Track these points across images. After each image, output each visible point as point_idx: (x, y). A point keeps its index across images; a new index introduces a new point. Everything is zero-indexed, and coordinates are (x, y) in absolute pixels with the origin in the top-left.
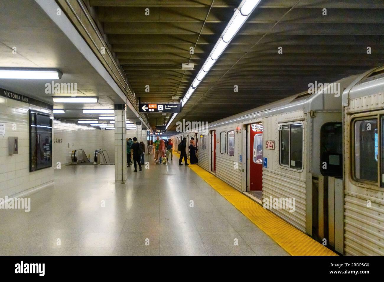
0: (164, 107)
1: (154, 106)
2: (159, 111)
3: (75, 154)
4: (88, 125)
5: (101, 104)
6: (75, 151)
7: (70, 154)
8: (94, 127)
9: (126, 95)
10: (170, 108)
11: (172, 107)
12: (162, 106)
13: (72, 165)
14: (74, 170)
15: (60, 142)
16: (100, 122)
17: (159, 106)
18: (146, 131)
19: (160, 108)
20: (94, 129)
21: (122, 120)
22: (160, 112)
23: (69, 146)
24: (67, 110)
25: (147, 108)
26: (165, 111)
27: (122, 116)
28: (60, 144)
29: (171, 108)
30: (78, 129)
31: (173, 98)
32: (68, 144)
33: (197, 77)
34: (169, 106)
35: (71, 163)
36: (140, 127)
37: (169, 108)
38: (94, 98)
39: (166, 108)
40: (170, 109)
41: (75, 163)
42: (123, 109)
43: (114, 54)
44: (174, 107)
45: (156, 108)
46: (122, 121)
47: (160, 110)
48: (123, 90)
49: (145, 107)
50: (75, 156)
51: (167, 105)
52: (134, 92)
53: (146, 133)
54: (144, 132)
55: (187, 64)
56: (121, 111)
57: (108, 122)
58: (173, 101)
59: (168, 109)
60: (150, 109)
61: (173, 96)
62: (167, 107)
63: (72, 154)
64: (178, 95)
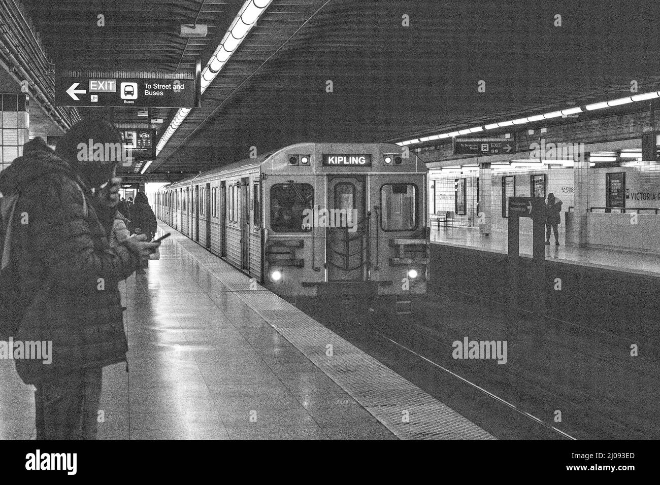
0: (141, 89)
2: (125, 102)
12: (135, 85)
17: (123, 85)
22: (127, 105)
25: (84, 92)
26: (142, 101)
29: (165, 91)
33: (222, 42)
37: (157, 90)
39: (147, 93)
40: (162, 94)
47: (129, 97)
51: (151, 81)
60: (92, 96)
62: (152, 90)
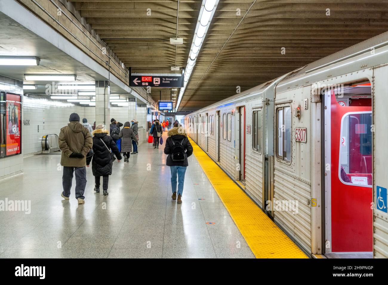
1: (149, 79)
3: (46, 140)
4: (65, 101)
5: (80, 80)
6: (47, 136)
7: (40, 139)
8: (73, 103)
9: (109, 70)
10: (168, 81)
11: (171, 79)
13: (42, 154)
14: (46, 161)
15: (27, 124)
16: (80, 98)
18: (146, 108)
19: (157, 82)
20: (73, 105)
21: (105, 99)
23: (38, 130)
24: (38, 86)
27: (105, 94)
28: (28, 126)
30: (50, 107)
31: (173, 69)
32: (37, 126)
34: (167, 79)
35: (41, 152)
36: (134, 104)
38: (71, 76)
41: (46, 152)
42: (105, 87)
43: (92, 31)
44: (174, 80)
45: (151, 81)
46: (105, 101)
48: (104, 65)
49: (137, 80)
50: (46, 143)
52: (122, 62)
53: (146, 111)
54: (143, 110)
55: (175, 39)
56: (103, 88)
57: (91, 98)
58: (174, 72)
59: (166, 82)
61: (172, 66)
63: (42, 140)
64: (179, 66)
